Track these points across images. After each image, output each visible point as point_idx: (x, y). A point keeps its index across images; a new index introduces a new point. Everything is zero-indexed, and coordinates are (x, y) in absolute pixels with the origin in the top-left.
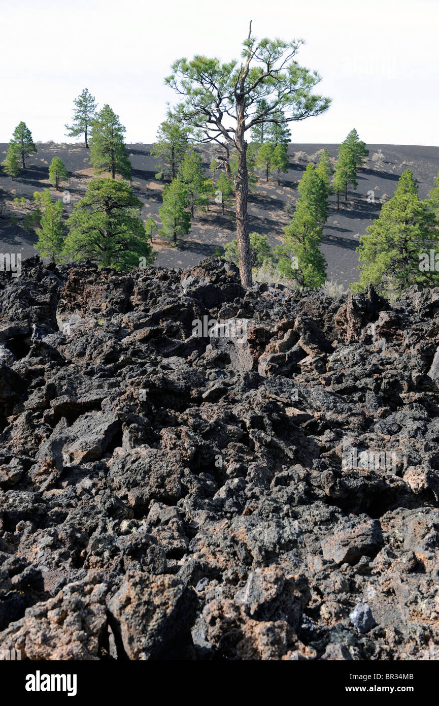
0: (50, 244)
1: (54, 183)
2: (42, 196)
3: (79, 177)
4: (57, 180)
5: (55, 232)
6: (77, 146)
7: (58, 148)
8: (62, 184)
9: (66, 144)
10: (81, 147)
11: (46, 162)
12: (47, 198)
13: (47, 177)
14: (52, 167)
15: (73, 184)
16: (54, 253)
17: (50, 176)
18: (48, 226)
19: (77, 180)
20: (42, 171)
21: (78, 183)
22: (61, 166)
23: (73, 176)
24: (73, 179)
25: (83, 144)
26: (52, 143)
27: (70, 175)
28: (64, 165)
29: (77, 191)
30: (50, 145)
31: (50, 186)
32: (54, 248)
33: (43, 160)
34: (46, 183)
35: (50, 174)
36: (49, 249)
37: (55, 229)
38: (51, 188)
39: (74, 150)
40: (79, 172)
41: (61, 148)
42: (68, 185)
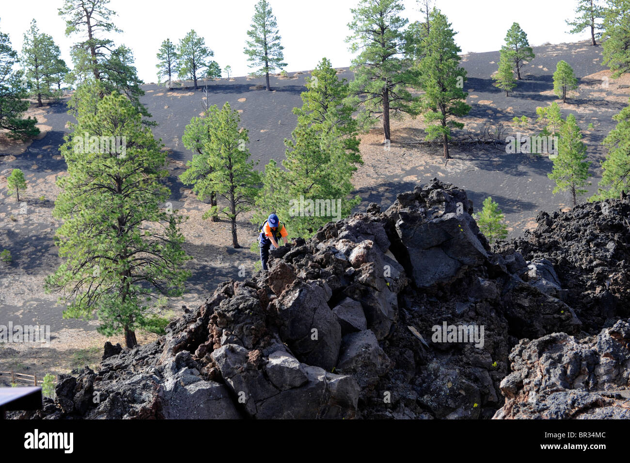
0: (569, 172)
1: (559, 93)
2: (548, 112)
3: (590, 83)
4: (564, 90)
5: (575, 155)
6: (581, 45)
7: (557, 50)
8: (570, 94)
9: (565, 44)
10: (586, 45)
11: (545, 69)
12: (555, 113)
13: (551, 88)
14: (557, 74)
15: (584, 93)
16: (575, 183)
17: (555, 86)
18: (566, 149)
19: (588, 87)
20: (541, 80)
21: (590, 91)
22: (568, 72)
23: (583, 82)
24: (582, 87)
25: (588, 41)
26: (549, 44)
27: (579, 81)
28: (572, 71)
29: (590, 101)
30: (547, 48)
31: (556, 98)
32: (574, 176)
33: (541, 67)
34: (548, 95)
35: (555, 83)
36: (568, 178)
37: (574, 152)
38: (557, 101)
39: (578, 50)
40: (590, 77)
41: (561, 50)
42: (578, 95)
